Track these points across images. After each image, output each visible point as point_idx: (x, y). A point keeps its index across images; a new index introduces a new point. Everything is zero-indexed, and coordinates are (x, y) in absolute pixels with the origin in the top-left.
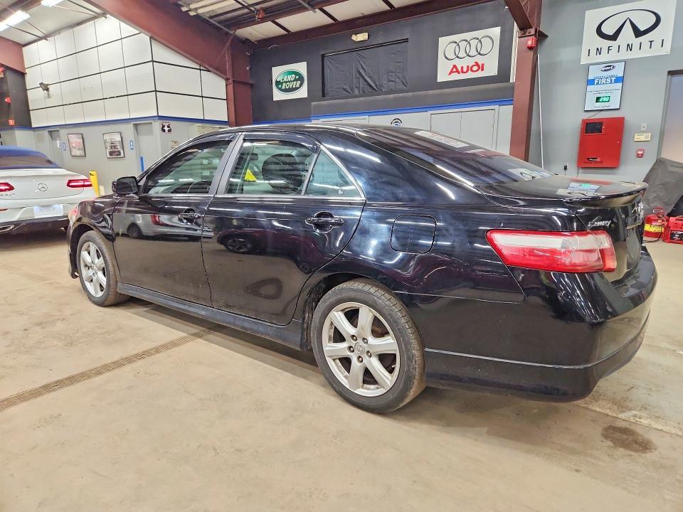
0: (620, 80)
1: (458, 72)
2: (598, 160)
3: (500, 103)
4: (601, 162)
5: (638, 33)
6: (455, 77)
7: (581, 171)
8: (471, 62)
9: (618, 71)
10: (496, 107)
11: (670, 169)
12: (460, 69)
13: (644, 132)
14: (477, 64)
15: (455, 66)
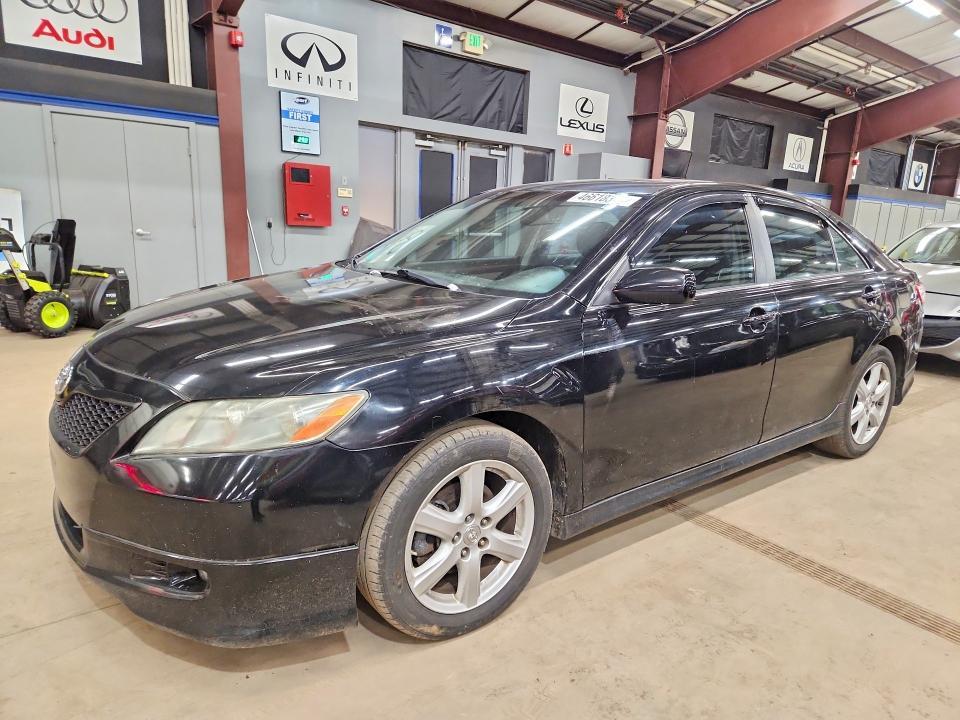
0: (315, 119)
1: (54, 33)
2: (310, 217)
3: (198, 120)
4: (313, 220)
5: (328, 68)
6: (46, 43)
7: (288, 229)
8: (86, 28)
9: (313, 107)
10: (191, 124)
11: (374, 229)
12: (61, 34)
13: (347, 186)
14: (98, 34)
15: (46, 23)
